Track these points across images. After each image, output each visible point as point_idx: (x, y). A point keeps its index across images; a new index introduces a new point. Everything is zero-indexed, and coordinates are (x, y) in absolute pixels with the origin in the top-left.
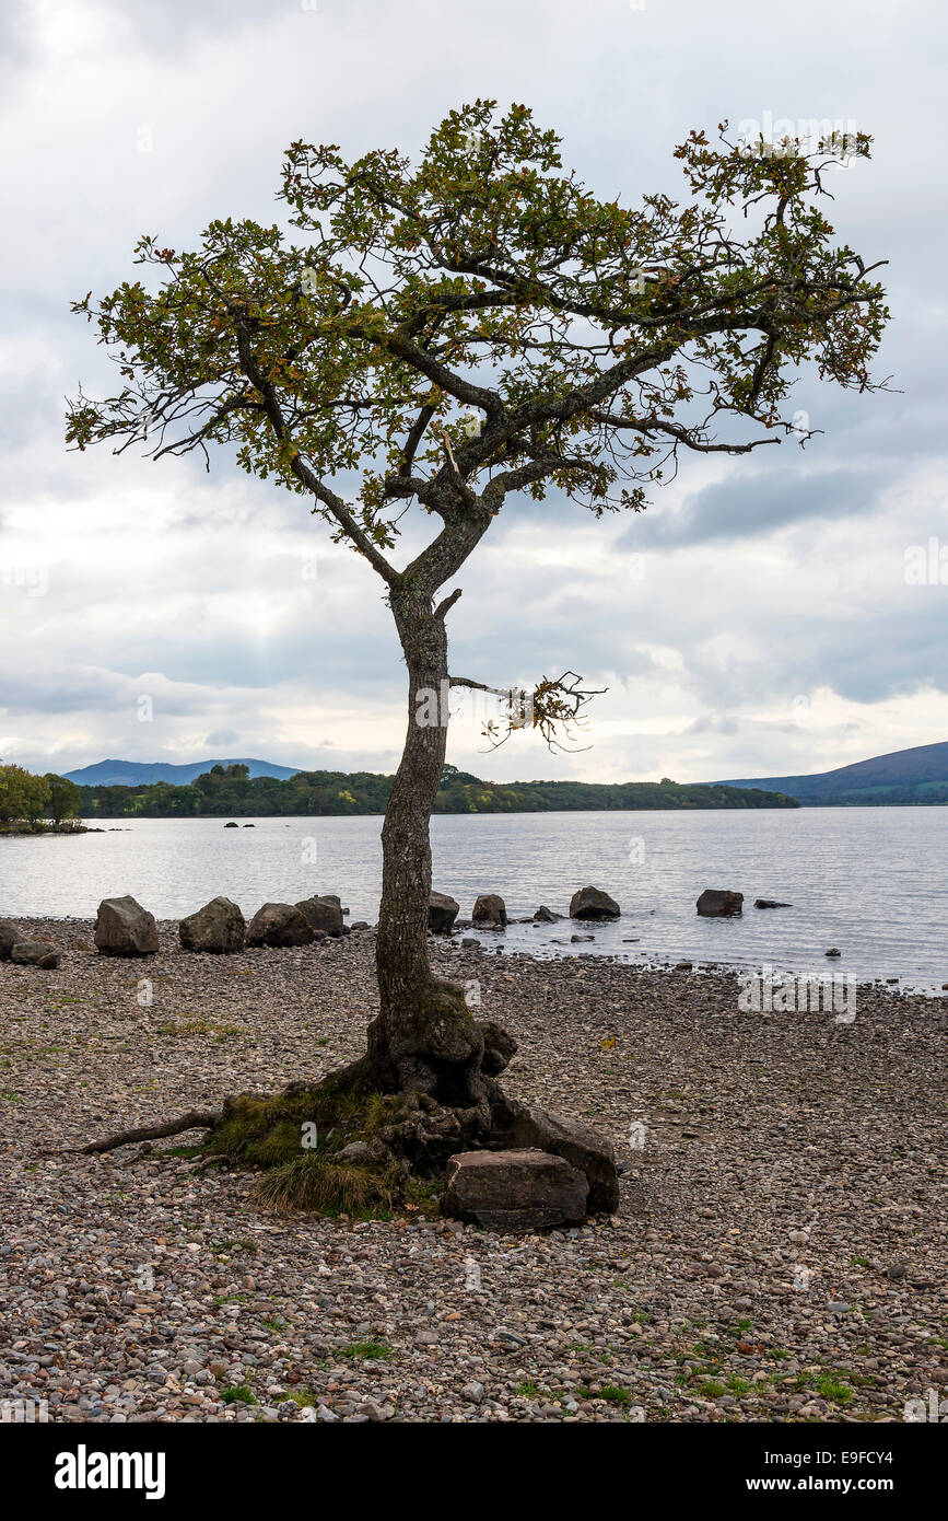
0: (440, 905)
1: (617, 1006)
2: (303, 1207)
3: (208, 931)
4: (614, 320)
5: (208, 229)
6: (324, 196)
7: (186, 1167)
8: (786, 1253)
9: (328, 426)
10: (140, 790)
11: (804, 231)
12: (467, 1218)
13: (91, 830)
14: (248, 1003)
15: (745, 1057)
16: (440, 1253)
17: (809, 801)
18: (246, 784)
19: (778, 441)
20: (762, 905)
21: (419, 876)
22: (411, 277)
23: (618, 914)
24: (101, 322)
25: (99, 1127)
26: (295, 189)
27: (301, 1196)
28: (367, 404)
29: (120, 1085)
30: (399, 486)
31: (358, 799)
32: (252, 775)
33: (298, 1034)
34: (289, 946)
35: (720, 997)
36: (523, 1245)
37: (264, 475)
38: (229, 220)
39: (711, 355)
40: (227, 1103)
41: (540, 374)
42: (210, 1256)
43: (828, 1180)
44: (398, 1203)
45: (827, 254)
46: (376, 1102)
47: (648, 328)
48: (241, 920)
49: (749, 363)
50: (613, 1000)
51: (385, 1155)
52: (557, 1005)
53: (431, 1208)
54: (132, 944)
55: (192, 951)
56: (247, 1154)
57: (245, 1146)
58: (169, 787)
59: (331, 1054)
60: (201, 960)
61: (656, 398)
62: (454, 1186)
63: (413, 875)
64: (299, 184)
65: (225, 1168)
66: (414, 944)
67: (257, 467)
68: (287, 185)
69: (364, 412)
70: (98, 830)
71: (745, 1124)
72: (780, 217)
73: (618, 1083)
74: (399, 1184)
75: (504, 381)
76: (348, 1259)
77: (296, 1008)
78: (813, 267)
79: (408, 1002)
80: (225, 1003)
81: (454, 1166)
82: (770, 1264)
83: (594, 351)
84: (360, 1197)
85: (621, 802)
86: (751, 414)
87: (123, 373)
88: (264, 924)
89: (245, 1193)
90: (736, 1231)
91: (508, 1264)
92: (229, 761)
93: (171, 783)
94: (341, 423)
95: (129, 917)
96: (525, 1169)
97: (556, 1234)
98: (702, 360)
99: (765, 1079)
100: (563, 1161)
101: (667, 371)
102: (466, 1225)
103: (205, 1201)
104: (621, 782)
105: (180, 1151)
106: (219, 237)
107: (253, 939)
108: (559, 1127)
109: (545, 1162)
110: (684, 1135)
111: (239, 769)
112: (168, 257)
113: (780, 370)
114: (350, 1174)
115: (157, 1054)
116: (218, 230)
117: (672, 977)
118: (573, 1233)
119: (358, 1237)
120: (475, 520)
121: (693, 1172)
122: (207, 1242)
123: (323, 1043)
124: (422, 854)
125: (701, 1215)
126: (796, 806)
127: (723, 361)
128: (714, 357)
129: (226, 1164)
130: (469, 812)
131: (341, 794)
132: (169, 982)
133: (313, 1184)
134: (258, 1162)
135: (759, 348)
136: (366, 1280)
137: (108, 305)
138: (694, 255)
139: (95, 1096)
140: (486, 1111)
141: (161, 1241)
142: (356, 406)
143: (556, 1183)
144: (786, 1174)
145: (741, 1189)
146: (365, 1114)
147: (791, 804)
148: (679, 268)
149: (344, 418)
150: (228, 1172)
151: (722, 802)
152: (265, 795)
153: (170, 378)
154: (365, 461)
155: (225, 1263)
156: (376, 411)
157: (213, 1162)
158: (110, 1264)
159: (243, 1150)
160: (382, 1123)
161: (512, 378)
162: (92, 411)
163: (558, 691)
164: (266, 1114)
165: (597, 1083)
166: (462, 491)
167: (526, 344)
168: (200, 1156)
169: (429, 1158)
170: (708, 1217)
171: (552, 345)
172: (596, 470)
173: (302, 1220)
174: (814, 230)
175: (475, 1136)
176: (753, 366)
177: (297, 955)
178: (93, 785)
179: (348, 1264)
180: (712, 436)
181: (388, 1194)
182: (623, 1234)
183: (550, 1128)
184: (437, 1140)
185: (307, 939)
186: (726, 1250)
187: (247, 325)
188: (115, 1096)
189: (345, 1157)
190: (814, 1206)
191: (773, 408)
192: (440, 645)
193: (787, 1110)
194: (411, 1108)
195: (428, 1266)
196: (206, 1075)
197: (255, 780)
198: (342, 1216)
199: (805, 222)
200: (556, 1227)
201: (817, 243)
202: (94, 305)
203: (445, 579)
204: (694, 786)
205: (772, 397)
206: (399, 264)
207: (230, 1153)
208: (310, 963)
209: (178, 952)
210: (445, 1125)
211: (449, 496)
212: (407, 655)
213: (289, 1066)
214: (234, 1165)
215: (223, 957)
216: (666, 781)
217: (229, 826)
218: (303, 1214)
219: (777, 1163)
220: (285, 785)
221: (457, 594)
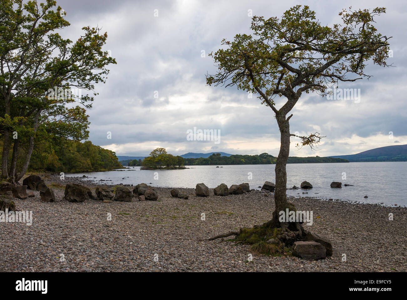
0: (271, 185)
1: (318, 209)
2: (261, 253)
3: (220, 191)
4: (324, 52)
5: (235, 36)
6: (260, 27)
7: (232, 244)
8: (375, 266)
9: (259, 78)
10: (196, 159)
11: (370, 30)
12: (299, 257)
13: (187, 168)
14: (233, 207)
15: (351, 221)
16: (294, 264)
17: (351, 161)
18: (220, 158)
19: (362, 78)
20: (346, 185)
21: (284, 179)
22: (278, 45)
23: (312, 187)
24: (214, 58)
25: (209, 234)
26: (254, 27)
27: (260, 251)
28: (268, 73)
29: (211, 225)
30: (276, 91)
31: (246, 161)
32: (221, 156)
33: (246, 214)
34: (238, 194)
35: (341, 207)
36: (313, 263)
37: (244, 90)
38: (240, 34)
39: (349, 60)
40: (241, 230)
41: (307, 65)
42: (244, 264)
43: (380, 250)
44: (282, 253)
45: (375, 36)
46: (276, 230)
47: (333, 54)
48: (228, 189)
49: (356, 61)
50: (316, 207)
51: (279, 242)
52: (303, 208)
53: (290, 254)
54: (204, 194)
55: (217, 195)
56: (246, 241)
57: (246, 239)
58: (203, 158)
59: (255, 219)
60: (219, 198)
61: (337, 70)
62: (296, 249)
63: (283, 179)
64: (255, 25)
65: (242, 244)
66: (283, 194)
67: (242, 88)
68: (252, 26)
69: (267, 75)
70: (188, 168)
71: (356, 236)
72: (363, 27)
73: (323, 226)
74: (282, 248)
75: (300, 67)
76: (275, 265)
77: (244, 208)
78: (372, 39)
79: (282, 207)
80: (227, 207)
81: (295, 245)
82: (371, 269)
83: (318, 59)
84: (274, 251)
85: (307, 161)
86: (356, 72)
87: (219, 69)
88: (232, 189)
89: (247, 250)
90: (361, 261)
91: (311, 267)
92: (216, 153)
93: (203, 157)
94: (262, 78)
95: (203, 188)
96: (312, 246)
97: (319, 261)
98: (347, 61)
99: (358, 226)
100: (320, 244)
101: (340, 64)
102: (299, 258)
103: (239, 251)
104: (306, 157)
105: (230, 240)
106: (238, 38)
107: (230, 193)
108: (318, 237)
109: (316, 244)
110: (342, 239)
111: (218, 154)
112: (228, 43)
113: (363, 62)
114: (272, 246)
115: (216, 218)
116: (238, 36)
117: (329, 202)
118: (323, 260)
119: (275, 260)
120: (295, 99)
121: (347, 247)
122: (242, 260)
123: (253, 216)
124: (285, 174)
125: (352, 257)
126: (348, 162)
127: (352, 61)
128: (350, 60)
129: (242, 243)
130: (271, 164)
131: (242, 160)
132: (214, 202)
133: (263, 248)
134: (249, 243)
135: (358, 58)
136: (280, 270)
137: (216, 54)
138: (344, 37)
139: (206, 228)
140: (300, 232)
141: (232, 260)
142: (265, 74)
143: (319, 249)
144: (369, 248)
145: (359, 251)
146: (273, 232)
147: (347, 161)
148: (341, 40)
149: (263, 76)
150: (242, 245)
151: (331, 161)
152: (224, 160)
153: (226, 69)
154: (267, 86)
155: (248, 265)
156: (271, 75)
157: (239, 243)
158: (223, 265)
159: (245, 240)
160: (277, 234)
161: (301, 66)
162: (212, 77)
163: (314, 137)
164: (250, 232)
165: (318, 226)
166: (292, 92)
167: (303, 58)
168: (235, 241)
169: (289, 243)
170: (353, 258)
171: (309, 58)
172: (322, 87)
173: (261, 256)
174: (372, 30)
175: (298, 238)
176: (357, 62)
177: (240, 196)
178: (186, 158)
179: (275, 266)
180: (346, 78)
181: (280, 251)
182: (334, 261)
183: (316, 236)
184: (290, 239)
185: (242, 193)
186: (360, 265)
187: (247, 57)
188: (211, 228)
189: (270, 242)
190: (378, 256)
191: (362, 71)
192: (288, 127)
193: (365, 233)
194: (284, 231)
195: (293, 267)
196: (229, 223)
197: (222, 157)
198: (270, 255)
199: (370, 28)
200: (319, 259)
201: (373, 33)
202: (213, 54)
203: (288, 112)
204: (323, 157)
205: (362, 68)
206: (275, 42)
207: (242, 241)
208: (244, 198)
209: (214, 196)
210: (292, 235)
211: (289, 93)
212: (280, 129)
213: (246, 222)
214: (244, 243)
215: (224, 197)
216: (317, 156)
217: (217, 167)
218: (262, 255)
219: (366, 245)
220: (229, 158)
221: (292, 115)
